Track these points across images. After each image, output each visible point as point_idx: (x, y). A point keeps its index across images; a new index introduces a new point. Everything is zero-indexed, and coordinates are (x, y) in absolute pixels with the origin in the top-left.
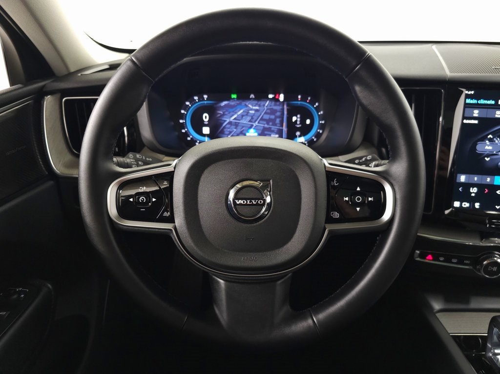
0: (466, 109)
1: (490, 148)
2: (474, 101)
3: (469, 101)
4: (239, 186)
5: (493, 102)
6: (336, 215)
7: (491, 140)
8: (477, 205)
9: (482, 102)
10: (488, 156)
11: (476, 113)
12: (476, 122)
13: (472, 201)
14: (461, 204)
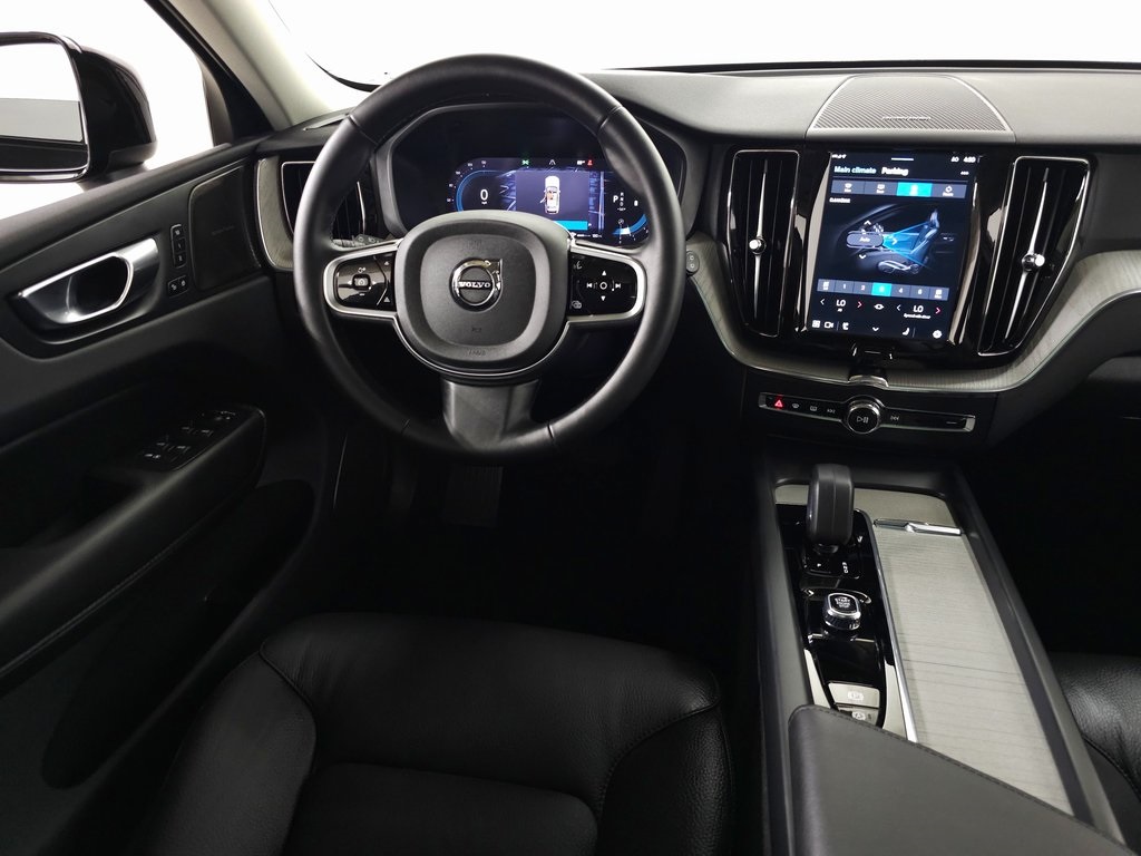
0: (834, 182)
1: (867, 240)
2: (846, 170)
3: (838, 169)
4: (466, 265)
5: (873, 171)
6: (578, 305)
7: (868, 228)
8: (845, 326)
9: (858, 170)
10: (863, 252)
11: (848, 187)
12: (848, 201)
13: (838, 319)
14: (822, 324)
